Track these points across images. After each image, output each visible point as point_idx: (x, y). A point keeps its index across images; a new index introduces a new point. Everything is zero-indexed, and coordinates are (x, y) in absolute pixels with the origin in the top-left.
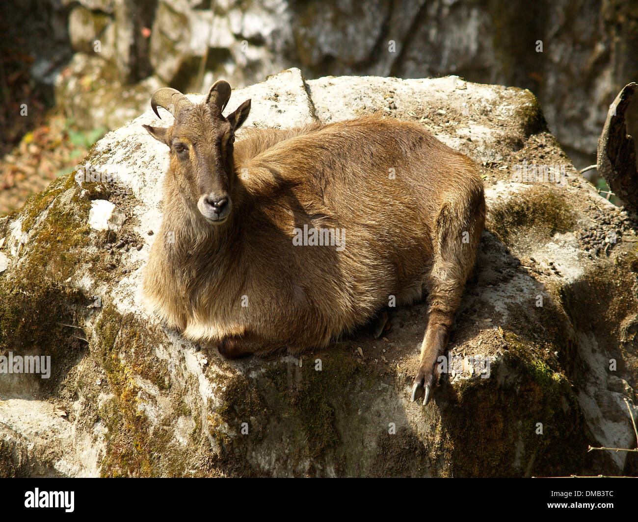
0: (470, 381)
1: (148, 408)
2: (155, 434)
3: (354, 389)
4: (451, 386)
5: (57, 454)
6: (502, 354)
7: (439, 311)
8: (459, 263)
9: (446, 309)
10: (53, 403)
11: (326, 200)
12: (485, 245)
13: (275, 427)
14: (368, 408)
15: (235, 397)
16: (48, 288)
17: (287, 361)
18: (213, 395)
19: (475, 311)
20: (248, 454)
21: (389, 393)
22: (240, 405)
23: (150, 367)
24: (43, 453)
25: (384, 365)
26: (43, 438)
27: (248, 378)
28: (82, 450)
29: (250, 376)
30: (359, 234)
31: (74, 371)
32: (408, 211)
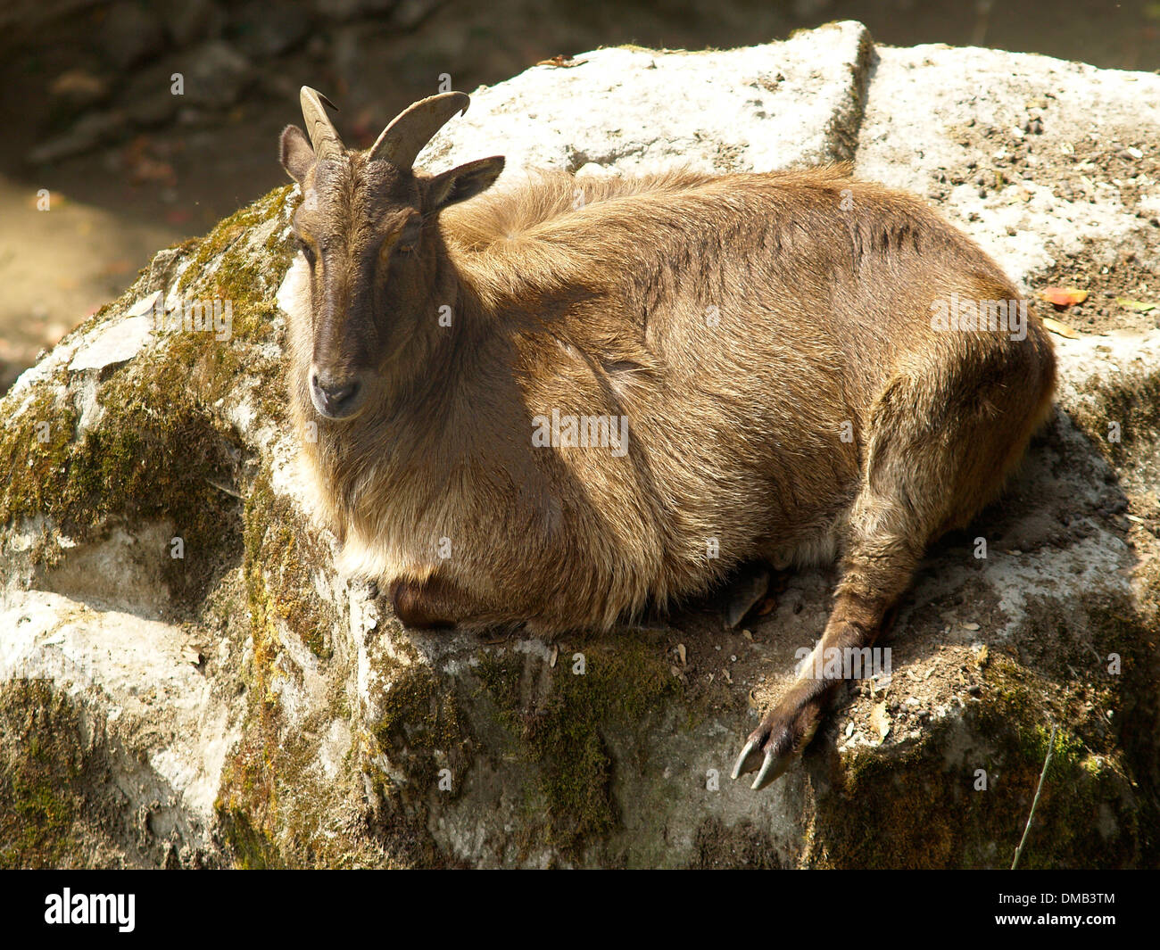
0: (878, 750)
1: (288, 689)
2: (288, 743)
3: (660, 725)
4: (837, 756)
5: (161, 738)
6: (963, 706)
7: (853, 596)
8: (907, 503)
9: (868, 594)
10: (188, 633)
11: (649, 334)
12: (1062, 460)
13: (487, 777)
14: (684, 768)
15: (408, 707)
16: (190, 410)
17: (527, 650)
18: (368, 694)
19: (959, 602)
20: (432, 821)
21: (728, 745)
22: (416, 724)
23: (305, 608)
24: (136, 731)
25: (725, 688)
26: (143, 701)
27: (438, 672)
28: (210, 738)
29: (446, 669)
30: (700, 413)
31: (232, 578)
32: (820, 377)
